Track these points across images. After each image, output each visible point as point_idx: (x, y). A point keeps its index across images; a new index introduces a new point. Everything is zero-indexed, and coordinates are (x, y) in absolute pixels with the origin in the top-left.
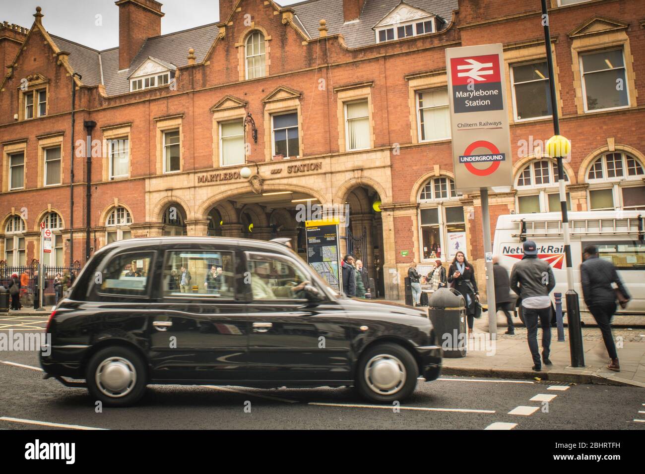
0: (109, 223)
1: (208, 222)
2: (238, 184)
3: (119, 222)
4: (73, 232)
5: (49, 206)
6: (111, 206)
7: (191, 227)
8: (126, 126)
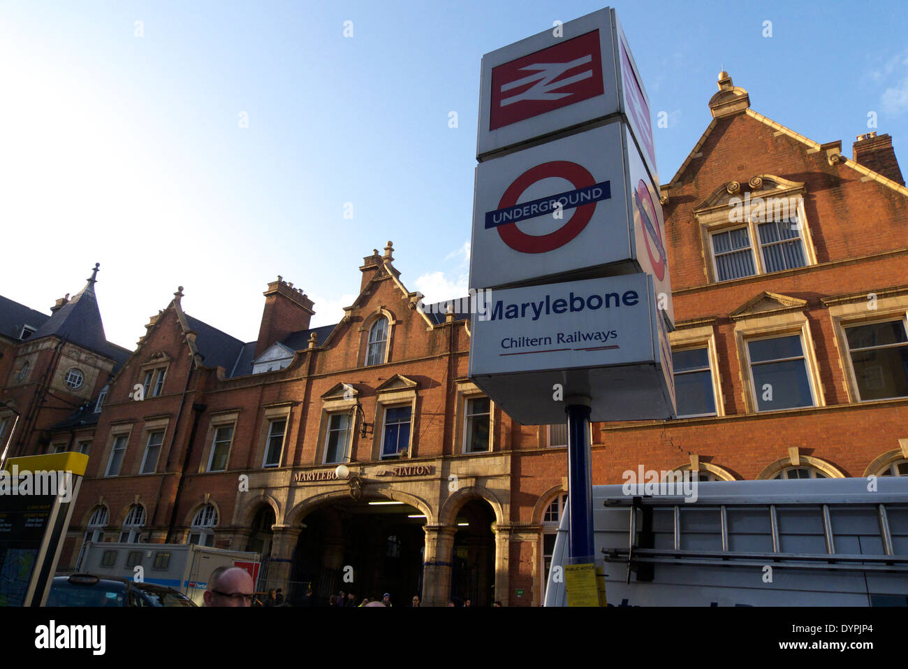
0: (196, 524)
1: (300, 531)
2: (336, 487)
3: (206, 523)
4: (152, 530)
5: (137, 497)
6: (200, 503)
7: (278, 535)
8: (234, 412)
